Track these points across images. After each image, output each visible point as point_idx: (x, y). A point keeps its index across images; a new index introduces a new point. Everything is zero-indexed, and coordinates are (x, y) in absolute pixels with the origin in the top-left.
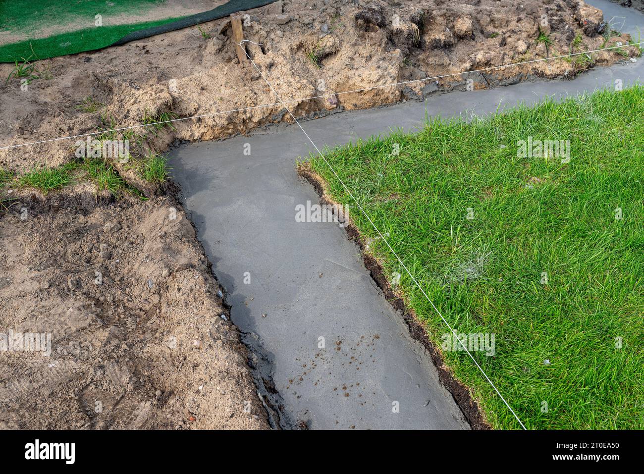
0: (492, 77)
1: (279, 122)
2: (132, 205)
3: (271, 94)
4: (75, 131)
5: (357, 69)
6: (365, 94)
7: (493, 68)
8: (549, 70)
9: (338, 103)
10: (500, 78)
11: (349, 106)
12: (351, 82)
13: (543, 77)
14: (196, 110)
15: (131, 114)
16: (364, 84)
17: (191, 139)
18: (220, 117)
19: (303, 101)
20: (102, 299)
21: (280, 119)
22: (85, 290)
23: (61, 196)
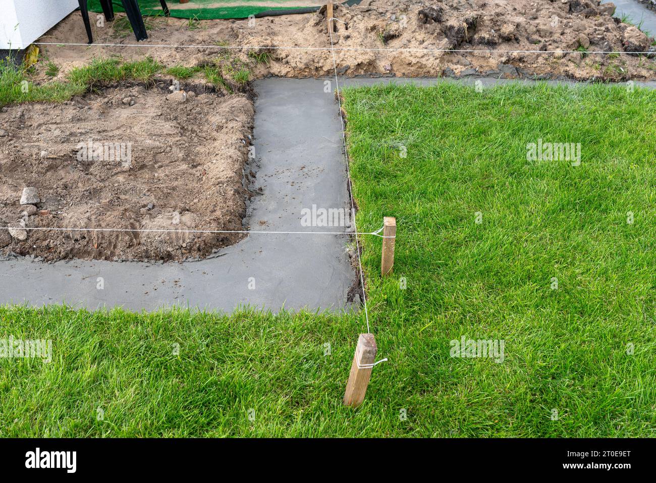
0: (524, 72)
1: (343, 75)
2: (224, 96)
3: (341, 54)
4: (207, 52)
5: (410, 48)
6: (412, 66)
7: (526, 64)
8: (579, 73)
9: (391, 70)
10: (530, 73)
11: (398, 74)
12: (403, 56)
13: (573, 79)
14: (287, 56)
15: (243, 50)
16: (411, 58)
17: (279, 75)
18: (301, 62)
19: (362, 63)
20: (186, 127)
21: (343, 73)
22: (179, 121)
23: (186, 84)
